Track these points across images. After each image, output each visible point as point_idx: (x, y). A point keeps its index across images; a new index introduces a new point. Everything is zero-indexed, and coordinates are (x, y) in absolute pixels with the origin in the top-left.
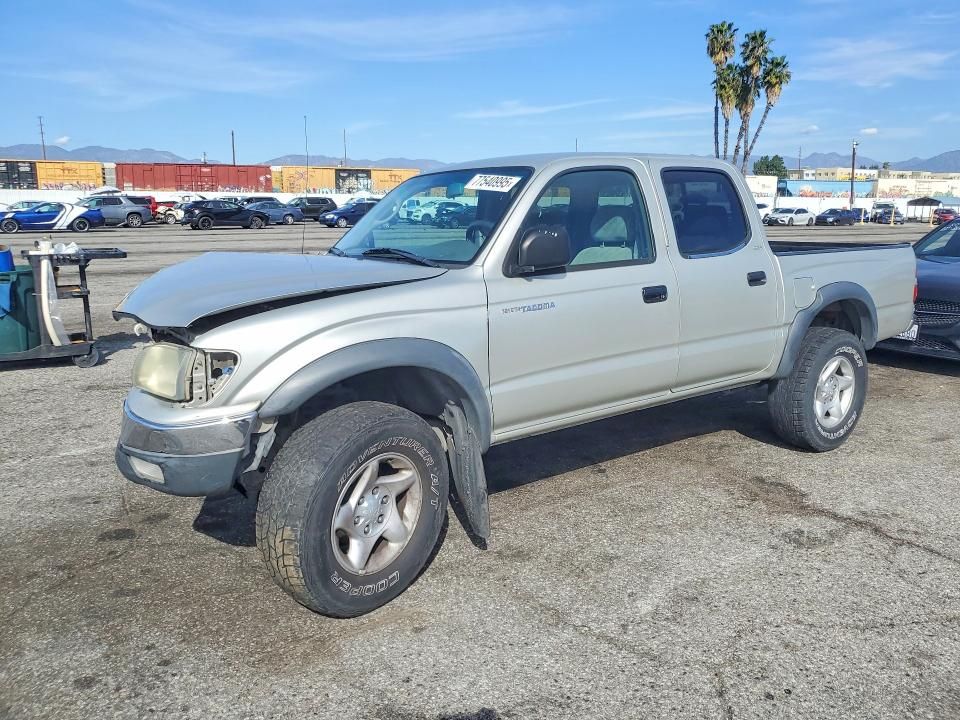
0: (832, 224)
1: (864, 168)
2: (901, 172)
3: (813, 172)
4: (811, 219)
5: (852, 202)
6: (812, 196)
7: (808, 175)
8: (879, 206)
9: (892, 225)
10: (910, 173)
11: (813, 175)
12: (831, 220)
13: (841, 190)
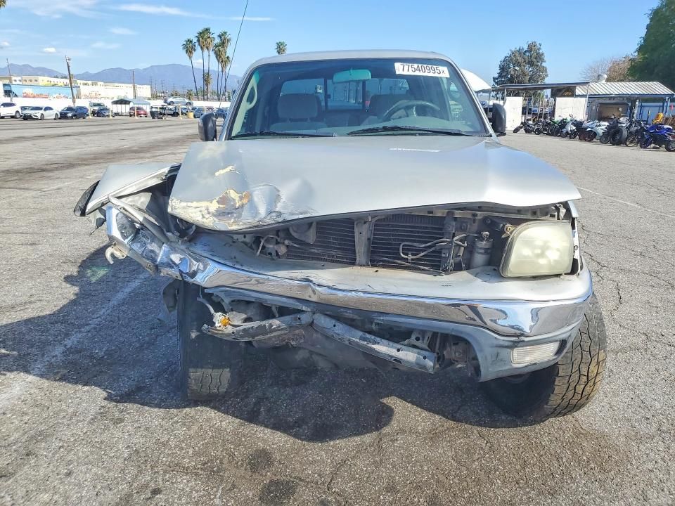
0: (71, 118)
1: (57, 77)
2: (85, 82)
3: (20, 78)
4: (57, 114)
5: (74, 102)
6: (34, 97)
7: (15, 81)
8: (95, 105)
9: (111, 117)
10: (90, 82)
11: (20, 81)
12: (70, 115)
13: (55, 94)
